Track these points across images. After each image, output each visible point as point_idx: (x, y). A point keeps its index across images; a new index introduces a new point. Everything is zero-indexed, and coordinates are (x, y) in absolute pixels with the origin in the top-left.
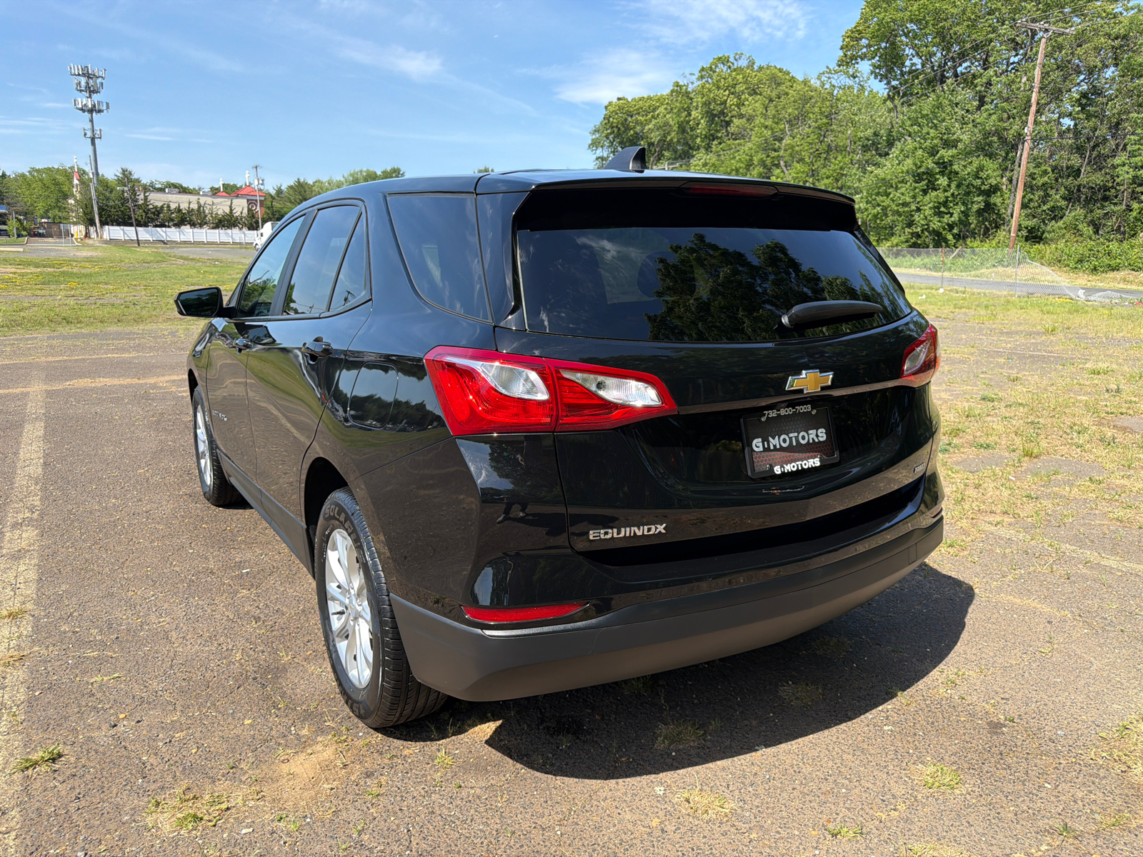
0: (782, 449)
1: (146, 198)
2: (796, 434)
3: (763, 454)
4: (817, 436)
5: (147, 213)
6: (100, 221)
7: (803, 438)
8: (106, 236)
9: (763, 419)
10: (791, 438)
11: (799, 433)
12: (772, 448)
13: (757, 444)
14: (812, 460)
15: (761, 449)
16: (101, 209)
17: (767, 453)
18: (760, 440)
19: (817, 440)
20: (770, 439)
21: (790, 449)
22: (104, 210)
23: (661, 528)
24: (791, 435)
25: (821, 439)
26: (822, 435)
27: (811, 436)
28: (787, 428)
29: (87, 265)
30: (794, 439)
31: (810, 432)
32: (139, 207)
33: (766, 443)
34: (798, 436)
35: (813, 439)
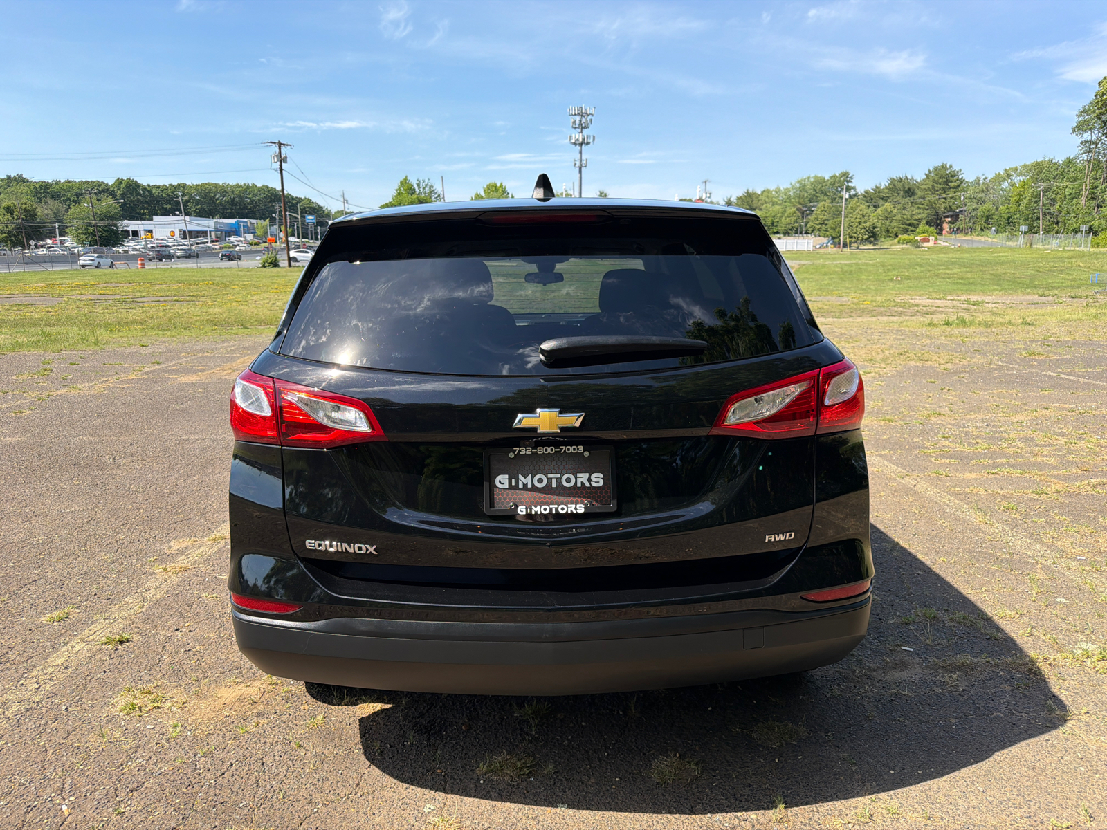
0: (534, 489)
2: (558, 476)
3: (508, 491)
4: (590, 480)
7: (568, 480)
9: (512, 455)
10: (549, 480)
11: (562, 475)
12: (521, 486)
13: (502, 481)
14: (574, 506)
15: (506, 486)
17: (513, 491)
18: (507, 476)
19: (588, 485)
20: (521, 477)
21: (548, 490)
23: (371, 549)
24: (550, 476)
25: (594, 484)
26: (598, 480)
27: (579, 481)
28: (547, 467)
30: (554, 481)
31: (579, 475)
33: (513, 481)
34: (561, 478)
35: (582, 483)
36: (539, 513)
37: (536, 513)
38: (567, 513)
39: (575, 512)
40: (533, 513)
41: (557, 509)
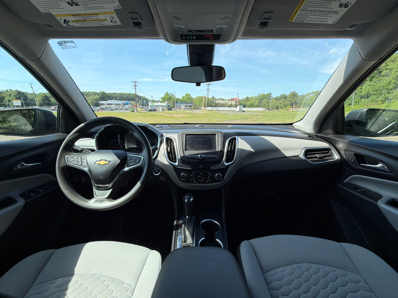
1: (215, 101)
5: (215, 104)
6: (207, 106)
8: (207, 109)
16: (207, 104)
29: (201, 114)
32: (214, 103)
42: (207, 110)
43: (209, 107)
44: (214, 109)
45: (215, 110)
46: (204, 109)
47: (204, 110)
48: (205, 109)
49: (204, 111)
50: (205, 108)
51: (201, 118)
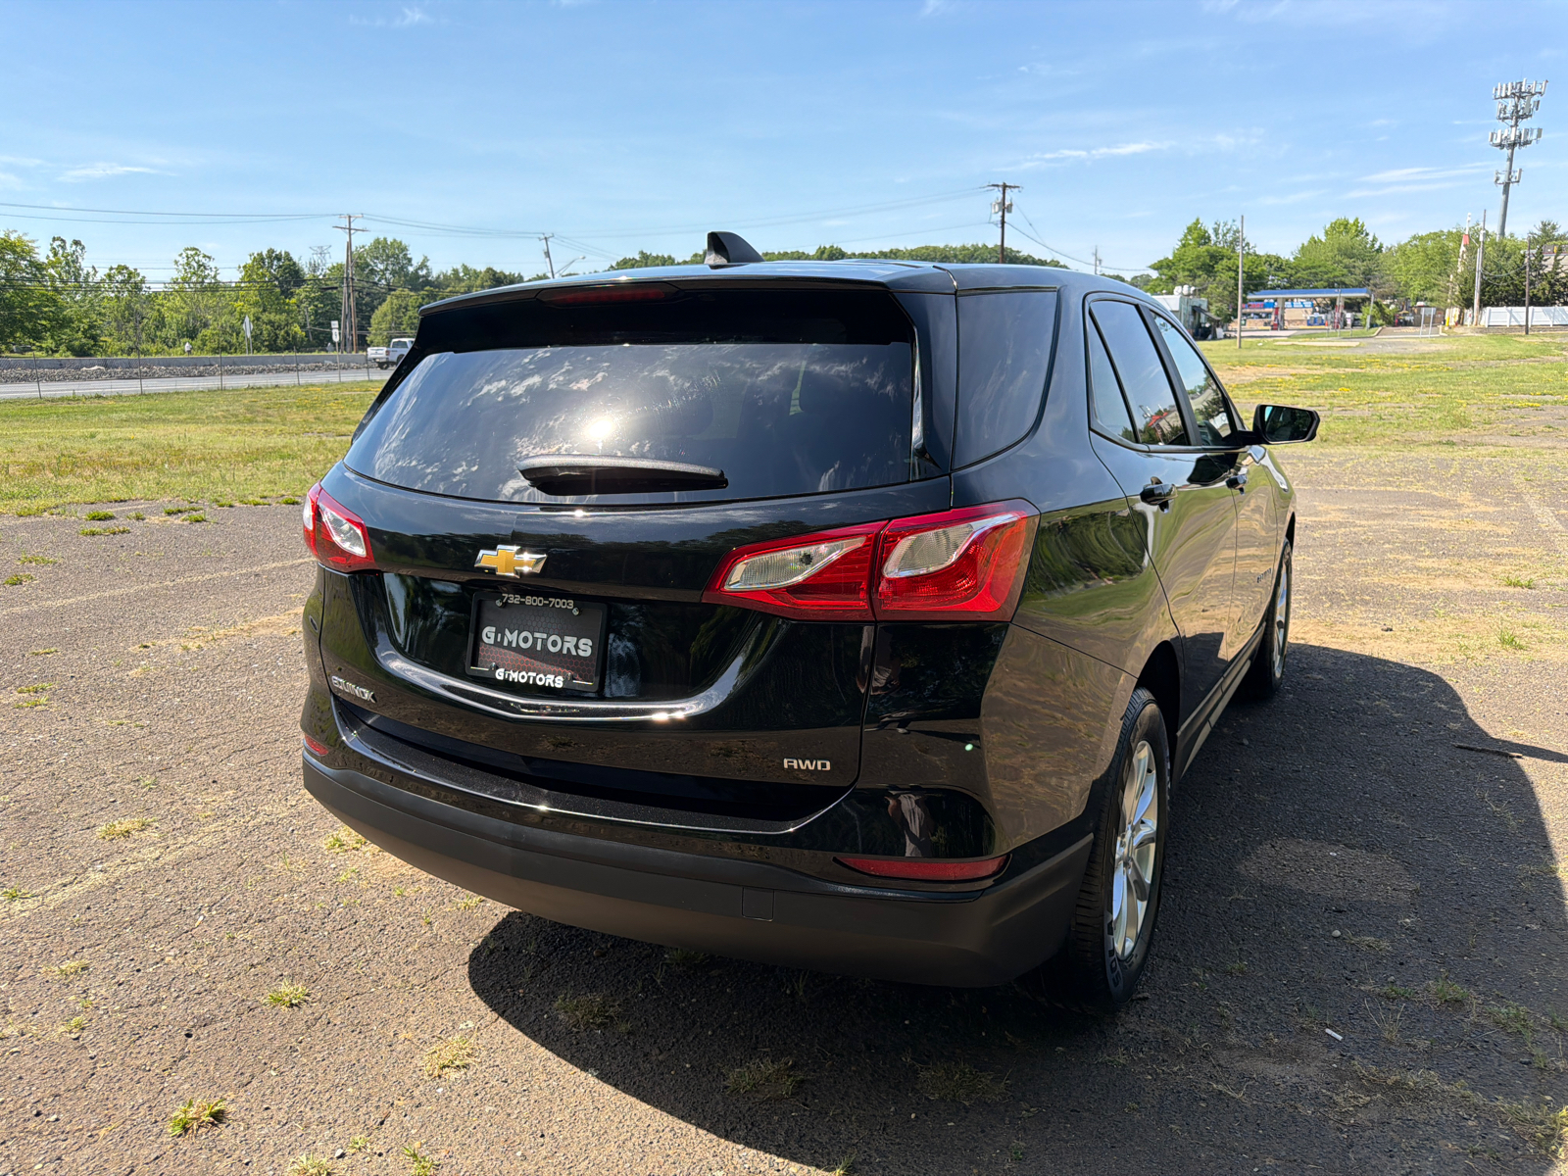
0: (518, 649)
1: (1557, 262)
2: (545, 636)
3: (492, 648)
4: (577, 647)
5: (1552, 285)
6: (1481, 301)
7: (554, 644)
8: (1484, 323)
9: (500, 603)
10: (535, 640)
11: (549, 636)
12: (505, 644)
13: (489, 634)
14: (552, 677)
15: (492, 641)
16: (1485, 284)
17: (497, 649)
18: (494, 629)
19: (574, 653)
20: (507, 632)
21: (531, 653)
22: (1488, 284)
23: (368, 695)
24: (537, 635)
25: (581, 653)
26: (586, 648)
27: (566, 645)
28: (534, 624)
30: (540, 641)
31: (567, 638)
32: (1543, 277)
33: (499, 635)
34: (547, 639)
35: (568, 649)
36: (516, 680)
37: (513, 679)
38: (544, 685)
39: (552, 685)
40: (511, 680)
41: (534, 678)
42: (1483, 330)
43: (1494, 309)
44: (1540, 315)
45: (1545, 328)
46: (1460, 322)
47: (1459, 330)
48: (1468, 321)
49: (1456, 335)
50: (1468, 312)
51: (1387, 390)
